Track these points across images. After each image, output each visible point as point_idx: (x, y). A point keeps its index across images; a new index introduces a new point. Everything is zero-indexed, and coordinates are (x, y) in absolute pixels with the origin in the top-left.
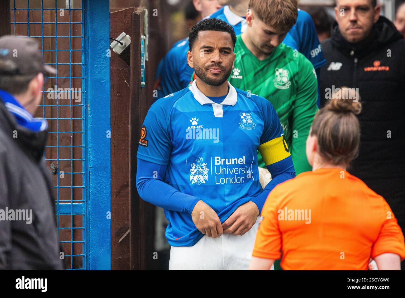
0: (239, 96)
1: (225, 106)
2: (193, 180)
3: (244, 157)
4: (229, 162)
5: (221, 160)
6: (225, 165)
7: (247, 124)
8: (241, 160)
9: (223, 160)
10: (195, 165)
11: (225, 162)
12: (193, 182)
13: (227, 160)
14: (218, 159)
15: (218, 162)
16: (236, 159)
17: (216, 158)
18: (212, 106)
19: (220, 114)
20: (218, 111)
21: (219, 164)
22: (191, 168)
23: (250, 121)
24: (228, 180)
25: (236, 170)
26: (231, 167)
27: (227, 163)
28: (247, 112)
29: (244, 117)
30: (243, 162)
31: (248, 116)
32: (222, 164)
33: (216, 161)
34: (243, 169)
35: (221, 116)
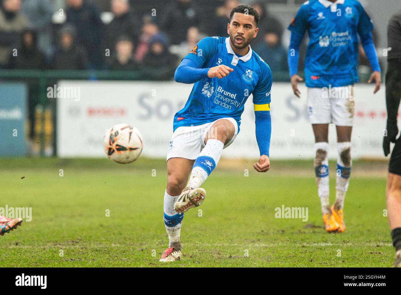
0: (252, 58)
1: (240, 60)
2: (204, 91)
3: (236, 94)
4: (225, 93)
5: (222, 90)
6: (222, 94)
7: (247, 77)
8: (233, 95)
9: (223, 90)
10: (208, 84)
11: (223, 92)
12: (203, 93)
13: (225, 92)
14: (220, 88)
15: (219, 90)
16: (230, 94)
17: (219, 87)
18: (233, 56)
19: (235, 64)
20: (235, 61)
21: (220, 91)
22: (205, 85)
23: (250, 76)
24: (220, 103)
25: (228, 99)
26: (225, 96)
27: (224, 94)
28: (252, 70)
29: (248, 72)
30: (234, 97)
31: (251, 73)
32: (222, 92)
33: (219, 89)
34: (232, 101)
35: (235, 65)
